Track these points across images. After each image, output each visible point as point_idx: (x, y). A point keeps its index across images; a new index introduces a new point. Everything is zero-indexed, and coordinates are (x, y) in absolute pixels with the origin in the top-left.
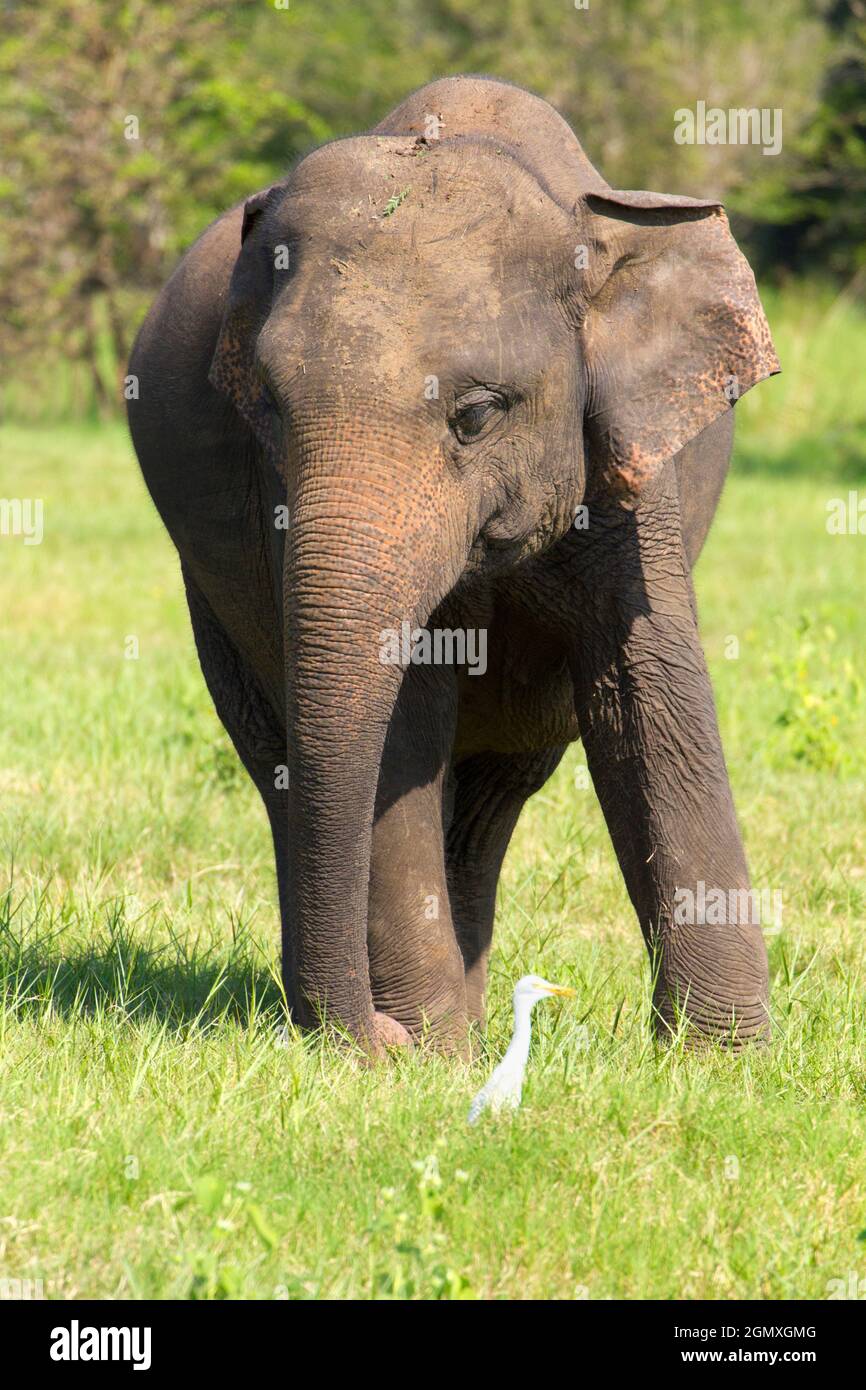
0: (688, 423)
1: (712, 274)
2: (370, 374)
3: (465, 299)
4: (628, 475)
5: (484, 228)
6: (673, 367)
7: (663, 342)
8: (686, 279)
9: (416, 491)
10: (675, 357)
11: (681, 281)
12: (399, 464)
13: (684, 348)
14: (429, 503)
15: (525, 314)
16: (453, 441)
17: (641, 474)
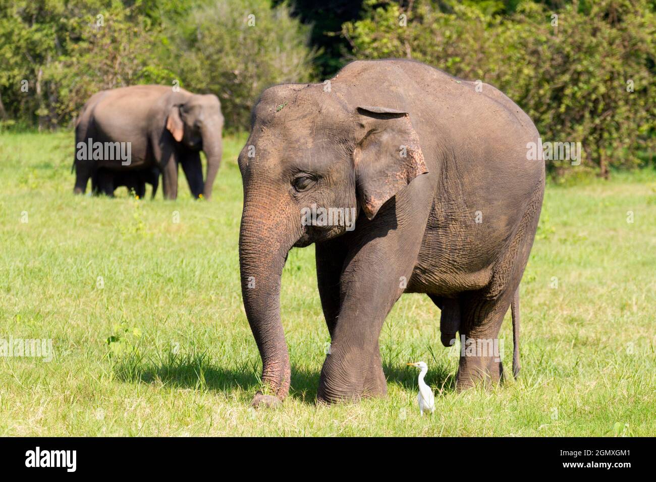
0: (392, 190)
1: (402, 137)
2: (263, 166)
3: (299, 142)
4: (370, 207)
5: (308, 117)
6: (387, 170)
7: (384, 161)
8: (393, 139)
9: (278, 208)
10: (388, 166)
11: (392, 139)
12: (272, 198)
13: (392, 163)
14: (284, 213)
15: (323, 148)
16: (294, 191)
17: (374, 207)
